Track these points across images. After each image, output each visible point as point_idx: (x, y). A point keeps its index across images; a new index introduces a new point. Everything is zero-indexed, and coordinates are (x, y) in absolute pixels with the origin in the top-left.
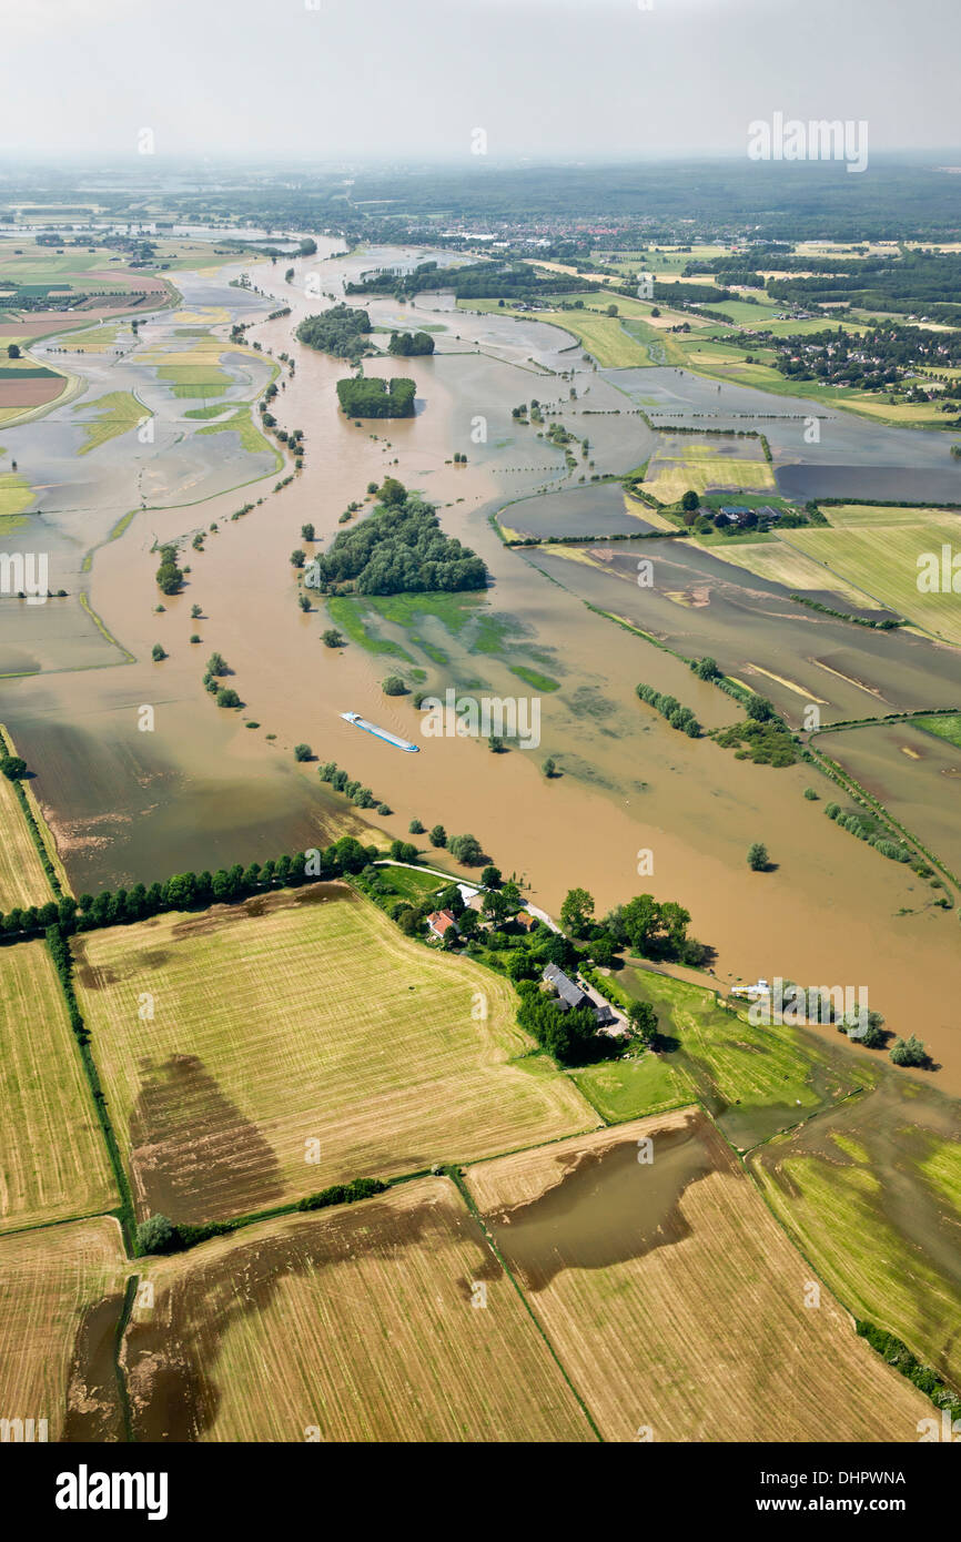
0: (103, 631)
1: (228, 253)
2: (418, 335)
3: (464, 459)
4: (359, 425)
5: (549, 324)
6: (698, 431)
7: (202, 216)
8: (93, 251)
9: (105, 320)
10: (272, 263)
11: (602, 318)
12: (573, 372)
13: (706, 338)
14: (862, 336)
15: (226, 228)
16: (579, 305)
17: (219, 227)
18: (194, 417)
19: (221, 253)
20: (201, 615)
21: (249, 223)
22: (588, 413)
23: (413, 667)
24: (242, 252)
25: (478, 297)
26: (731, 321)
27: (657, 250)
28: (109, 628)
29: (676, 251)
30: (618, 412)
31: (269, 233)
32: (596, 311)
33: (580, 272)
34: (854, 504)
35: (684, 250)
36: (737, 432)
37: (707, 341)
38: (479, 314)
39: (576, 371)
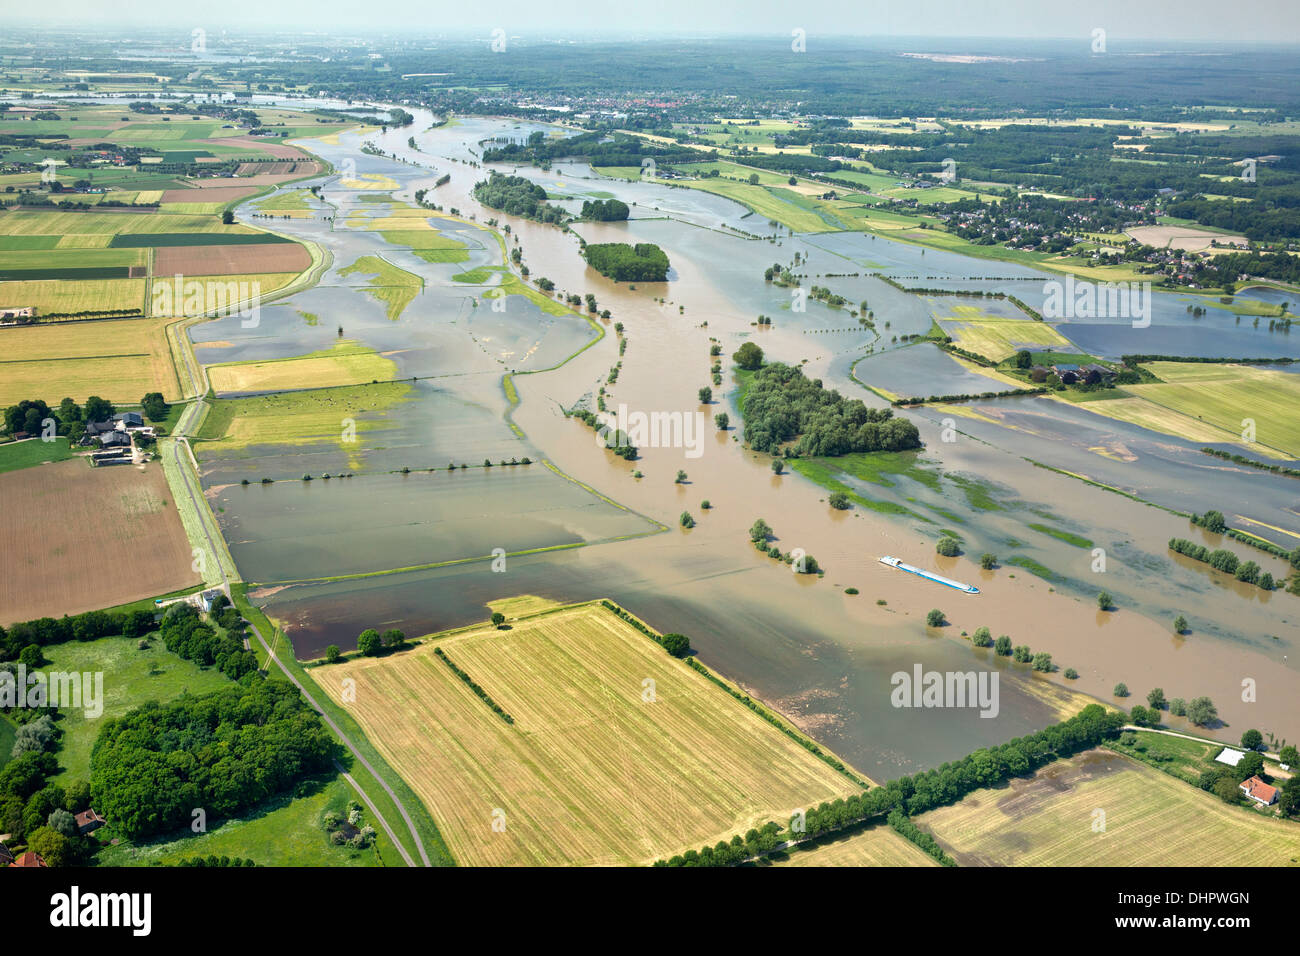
0: (603, 498)
1: (330, 121)
2: (596, 202)
3: (768, 322)
4: (633, 289)
5: (704, 191)
6: (948, 293)
7: (271, 86)
8: (198, 119)
9: (280, 185)
10: (382, 131)
11: (747, 186)
12: (775, 236)
13: (862, 205)
14: (998, 203)
15: (303, 97)
16: (715, 174)
17: (296, 97)
18: (464, 281)
19: (324, 121)
20: (685, 480)
21: (322, 93)
22: (830, 275)
23: (939, 528)
24: (343, 121)
25: (613, 165)
26: (867, 189)
27: (729, 123)
28: (604, 494)
29: (747, 124)
30: (857, 275)
31: (350, 102)
32: (734, 179)
33: (680, 142)
34: (1160, 360)
35: (754, 123)
36: (985, 293)
37: (864, 207)
38: (630, 181)
39: (778, 236)
